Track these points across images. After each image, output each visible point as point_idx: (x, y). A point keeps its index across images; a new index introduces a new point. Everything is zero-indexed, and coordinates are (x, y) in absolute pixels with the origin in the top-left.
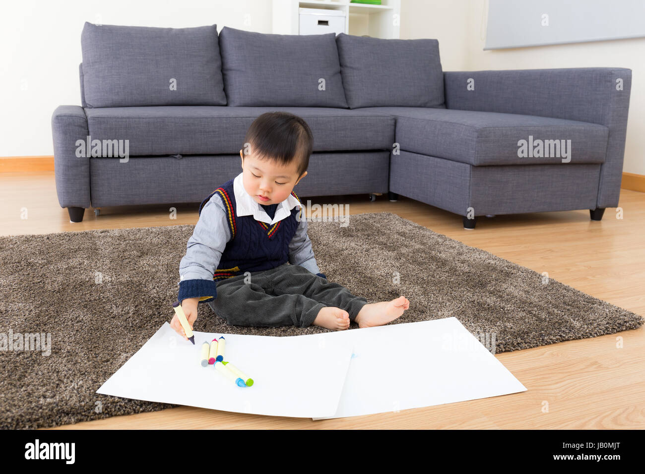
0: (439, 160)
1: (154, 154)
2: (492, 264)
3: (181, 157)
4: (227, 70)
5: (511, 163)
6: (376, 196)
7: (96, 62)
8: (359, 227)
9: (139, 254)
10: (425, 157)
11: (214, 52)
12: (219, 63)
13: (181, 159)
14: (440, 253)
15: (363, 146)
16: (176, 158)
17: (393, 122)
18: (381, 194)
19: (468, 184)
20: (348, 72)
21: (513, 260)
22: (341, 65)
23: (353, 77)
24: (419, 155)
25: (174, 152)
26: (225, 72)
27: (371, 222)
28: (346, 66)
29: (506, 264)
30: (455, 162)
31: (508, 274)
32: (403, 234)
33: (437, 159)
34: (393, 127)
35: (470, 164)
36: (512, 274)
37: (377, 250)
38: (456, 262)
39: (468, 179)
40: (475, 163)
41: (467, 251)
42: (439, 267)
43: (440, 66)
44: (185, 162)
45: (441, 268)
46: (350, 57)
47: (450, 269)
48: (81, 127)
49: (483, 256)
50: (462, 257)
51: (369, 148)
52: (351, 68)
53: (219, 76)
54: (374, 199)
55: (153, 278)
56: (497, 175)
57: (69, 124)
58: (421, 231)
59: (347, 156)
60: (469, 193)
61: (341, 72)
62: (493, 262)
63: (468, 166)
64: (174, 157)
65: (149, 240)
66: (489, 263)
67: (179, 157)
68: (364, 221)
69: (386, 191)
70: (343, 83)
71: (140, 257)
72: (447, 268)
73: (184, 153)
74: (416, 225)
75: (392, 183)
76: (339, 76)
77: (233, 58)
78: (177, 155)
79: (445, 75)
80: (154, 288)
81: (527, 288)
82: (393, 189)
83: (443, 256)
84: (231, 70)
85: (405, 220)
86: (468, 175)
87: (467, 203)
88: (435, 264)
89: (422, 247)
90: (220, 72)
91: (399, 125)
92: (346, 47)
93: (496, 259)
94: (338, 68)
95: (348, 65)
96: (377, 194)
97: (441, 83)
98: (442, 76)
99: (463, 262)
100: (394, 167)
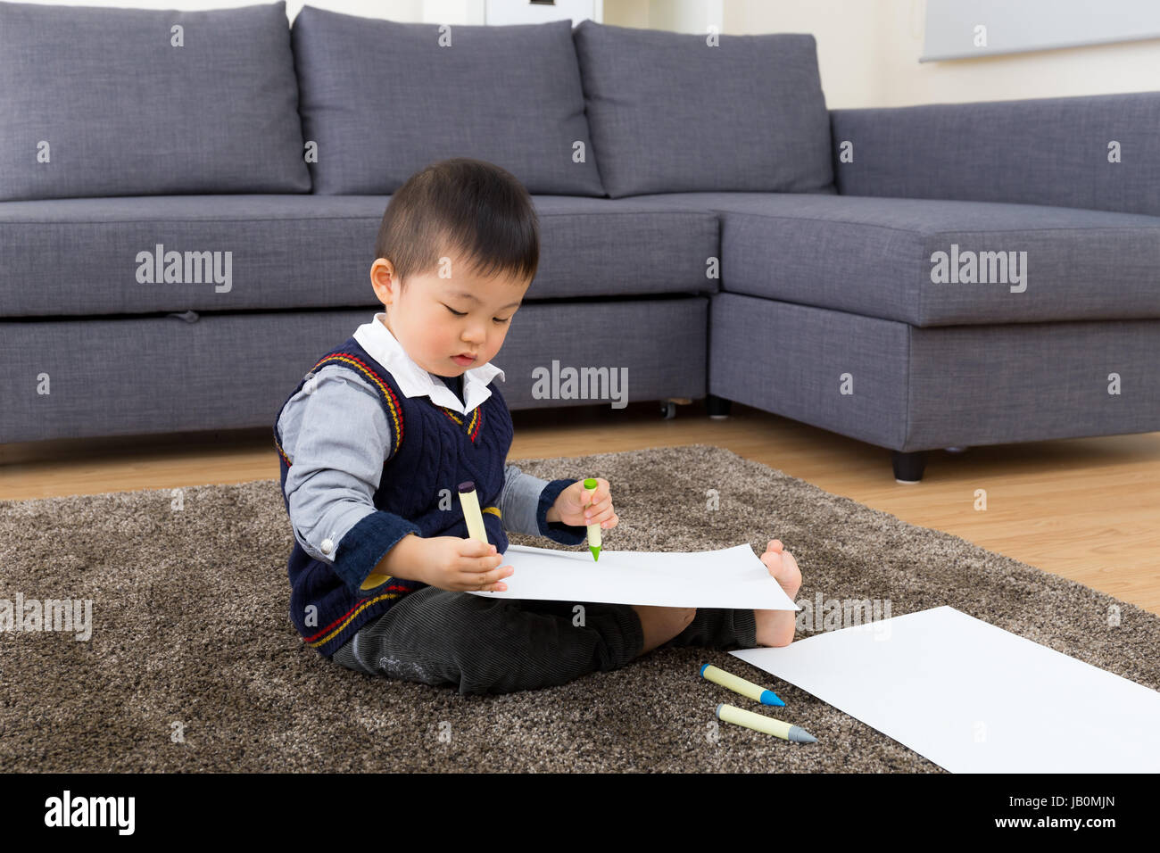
0: (829, 314)
1: (128, 310)
2: (976, 569)
3: (196, 317)
4: (313, 108)
5: (1006, 319)
6: (677, 407)
8: (639, 483)
9: (82, 563)
10: (795, 307)
11: (278, 68)
12: (292, 92)
13: (198, 321)
14: (844, 544)
15: (644, 286)
16: (183, 320)
17: (713, 226)
18: (690, 402)
19: (904, 372)
20: (603, 111)
21: (1027, 558)
22: (586, 95)
23: (615, 122)
24: (781, 305)
25: (179, 305)
26: (307, 114)
27: (667, 469)
28: (599, 98)
29: (1010, 569)
30: (868, 320)
32: (747, 499)
33: (823, 313)
34: (714, 239)
35: (908, 323)
36: (1029, 593)
37: (686, 539)
38: (886, 567)
39: (904, 358)
40: (920, 319)
41: (909, 538)
42: (843, 582)
43: (819, 95)
44: (205, 329)
45: (850, 582)
46: (607, 77)
47: (873, 586)
49: (952, 551)
50: (900, 554)
51: (659, 290)
52: (612, 101)
53: (293, 123)
54: (671, 413)
55: (112, 626)
56: (973, 348)
58: (793, 490)
59: (605, 309)
60: (908, 393)
61: (586, 112)
62: (977, 564)
63: (903, 327)
64: (179, 318)
65: (110, 526)
66: (968, 568)
67: (192, 318)
68: (649, 468)
69: (701, 395)
70: (592, 135)
71: (83, 569)
72: (865, 582)
73: (204, 309)
74: (780, 474)
75: (714, 372)
76: (582, 119)
77: (326, 78)
78: (184, 312)
79: (833, 119)
80: (113, 653)
81: (1071, 631)
82: (720, 389)
83: (851, 550)
84: (321, 108)
85: (751, 462)
86: (903, 349)
87: (904, 417)
88: (833, 571)
89: (797, 529)
90: (294, 115)
91: (729, 234)
92: (597, 52)
93: (984, 557)
94: (579, 102)
95: (604, 94)
96: (680, 402)
97: (823, 135)
98: (827, 119)
99: (903, 566)
100: (719, 335)
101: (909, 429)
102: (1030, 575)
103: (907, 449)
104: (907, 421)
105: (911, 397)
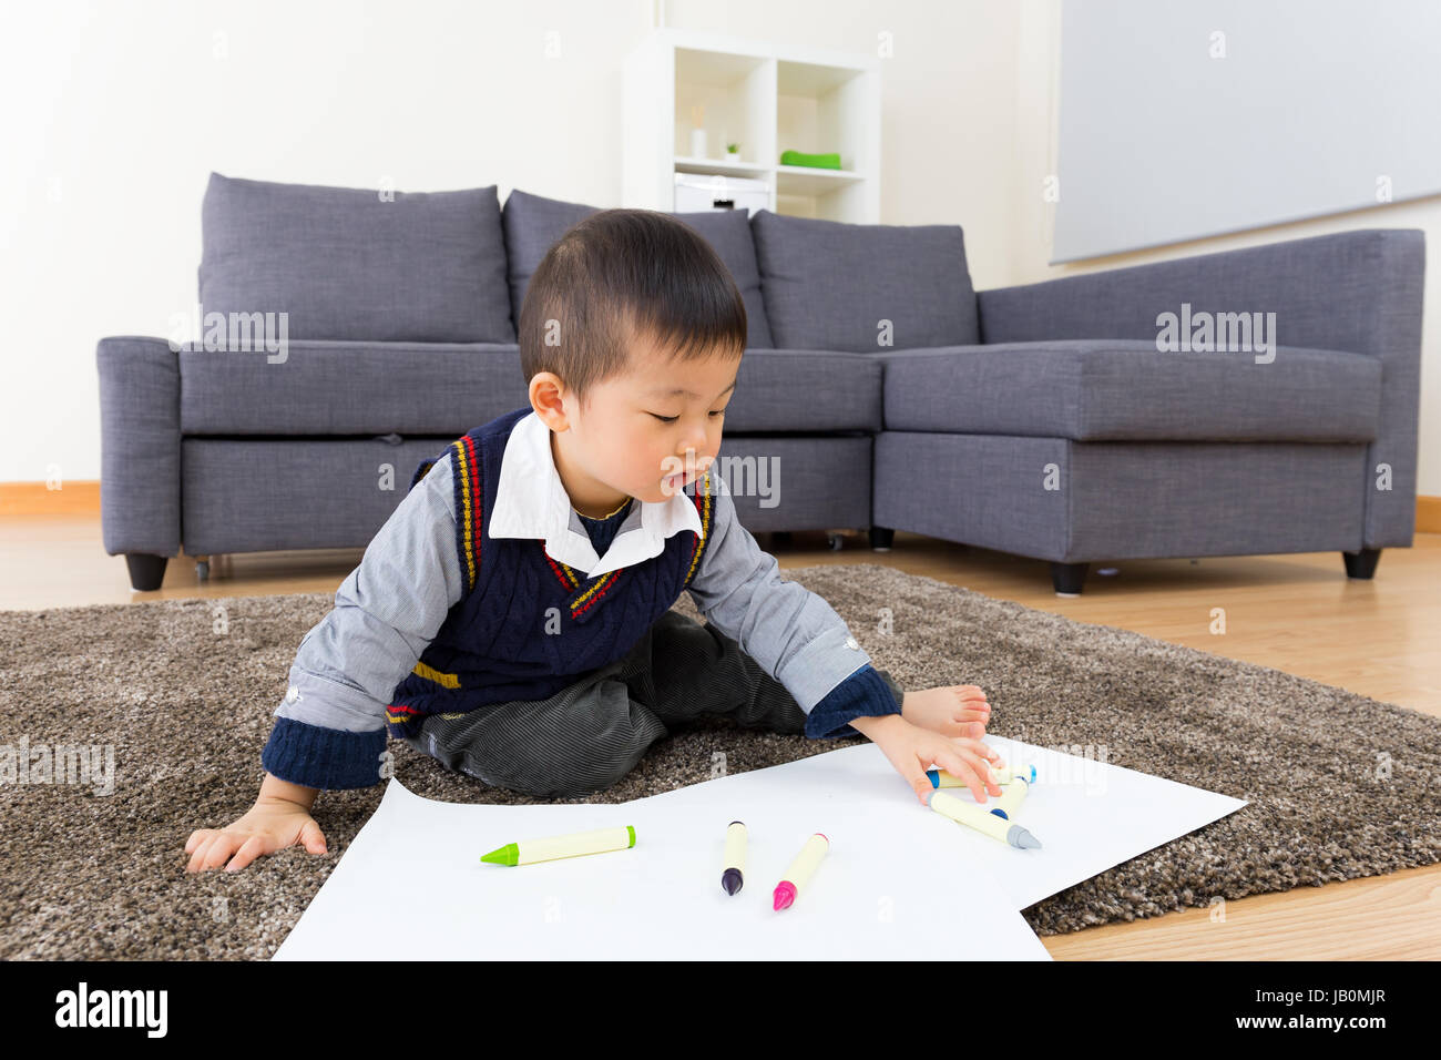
0: (989, 439)
2: (1159, 657)
3: (399, 440)
4: (519, 276)
5: (1162, 435)
6: (844, 538)
7: (229, 254)
10: (956, 437)
11: (490, 240)
12: (501, 262)
13: (401, 443)
14: (1017, 636)
15: (813, 422)
16: (387, 442)
17: (876, 371)
18: (855, 534)
20: (776, 287)
21: (1212, 650)
22: (762, 273)
23: (786, 296)
24: (940, 436)
25: (382, 426)
26: (513, 282)
28: (772, 276)
29: (1196, 657)
30: (1027, 439)
31: (1210, 678)
33: (982, 439)
34: (877, 382)
35: (1067, 438)
36: (1223, 677)
37: (858, 630)
38: (1065, 653)
40: (1079, 433)
41: (1083, 632)
42: (1023, 665)
43: (967, 279)
44: (409, 451)
45: (1030, 666)
46: (777, 259)
47: (1055, 668)
48: (163, 365)
49: (1129, 642)
50: (1077, 644)
51: (826, 427)
52: (783, 278)
53: (501, 289)
54: (839, 544)
55: (264, 695)
56: (1131, 464)
57: (134, 358)
60: (1068, 506)
61: (761, 288)
62: (1159, 653)
63: (1062, 443)
64: (384, 441)
66: (1151, 656)
67: (395, 440)
69: (866, 526)
70: (765, 308)
72: (1046, 666)
73: (405, 432)
75: (878, 506)
76: (757, 294)
77: (531, 251)
78: (389, 435)
79: (979, 297)
80: (256, 718)
82: (883, 520)
83: (1026, 640)
87: (1065, 529)
88: (1010, 657)
89: (968, 625)
90: (502, 280)
91: (891, 377)
92: (770, 236)
94: (753, 278)
95: (777, 272)
96: (846, 534)
97: (971, 313)
98: (973, 301)
99: (1084, 652)
100: (882, 470)
101: (1071, 540)
102: (1219, 663)
103: (1069, 560)
104: (1067, 532)
105: (1071, 509)
